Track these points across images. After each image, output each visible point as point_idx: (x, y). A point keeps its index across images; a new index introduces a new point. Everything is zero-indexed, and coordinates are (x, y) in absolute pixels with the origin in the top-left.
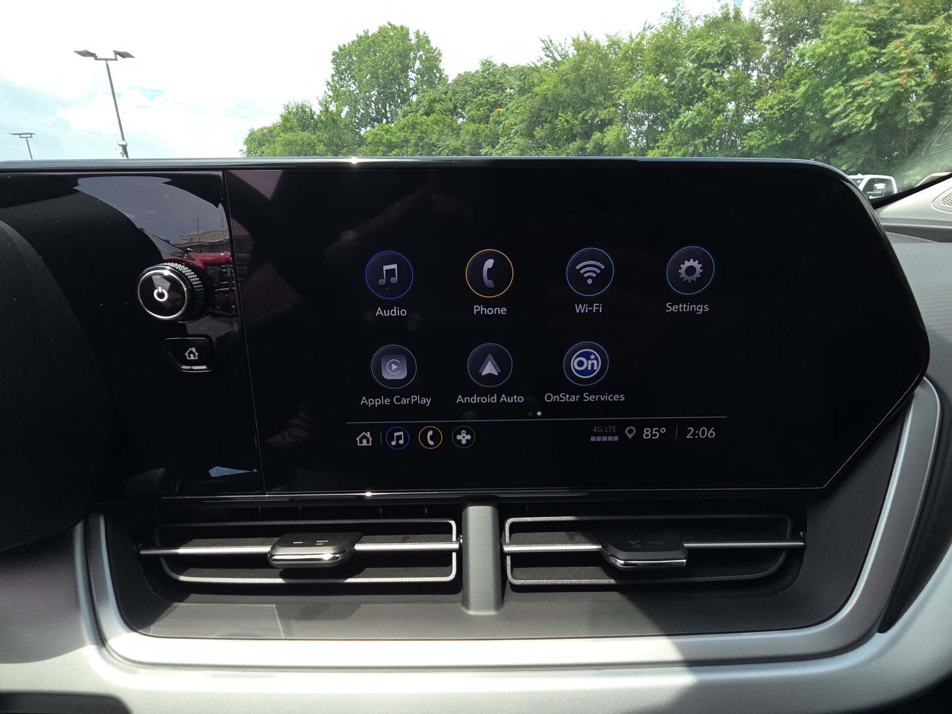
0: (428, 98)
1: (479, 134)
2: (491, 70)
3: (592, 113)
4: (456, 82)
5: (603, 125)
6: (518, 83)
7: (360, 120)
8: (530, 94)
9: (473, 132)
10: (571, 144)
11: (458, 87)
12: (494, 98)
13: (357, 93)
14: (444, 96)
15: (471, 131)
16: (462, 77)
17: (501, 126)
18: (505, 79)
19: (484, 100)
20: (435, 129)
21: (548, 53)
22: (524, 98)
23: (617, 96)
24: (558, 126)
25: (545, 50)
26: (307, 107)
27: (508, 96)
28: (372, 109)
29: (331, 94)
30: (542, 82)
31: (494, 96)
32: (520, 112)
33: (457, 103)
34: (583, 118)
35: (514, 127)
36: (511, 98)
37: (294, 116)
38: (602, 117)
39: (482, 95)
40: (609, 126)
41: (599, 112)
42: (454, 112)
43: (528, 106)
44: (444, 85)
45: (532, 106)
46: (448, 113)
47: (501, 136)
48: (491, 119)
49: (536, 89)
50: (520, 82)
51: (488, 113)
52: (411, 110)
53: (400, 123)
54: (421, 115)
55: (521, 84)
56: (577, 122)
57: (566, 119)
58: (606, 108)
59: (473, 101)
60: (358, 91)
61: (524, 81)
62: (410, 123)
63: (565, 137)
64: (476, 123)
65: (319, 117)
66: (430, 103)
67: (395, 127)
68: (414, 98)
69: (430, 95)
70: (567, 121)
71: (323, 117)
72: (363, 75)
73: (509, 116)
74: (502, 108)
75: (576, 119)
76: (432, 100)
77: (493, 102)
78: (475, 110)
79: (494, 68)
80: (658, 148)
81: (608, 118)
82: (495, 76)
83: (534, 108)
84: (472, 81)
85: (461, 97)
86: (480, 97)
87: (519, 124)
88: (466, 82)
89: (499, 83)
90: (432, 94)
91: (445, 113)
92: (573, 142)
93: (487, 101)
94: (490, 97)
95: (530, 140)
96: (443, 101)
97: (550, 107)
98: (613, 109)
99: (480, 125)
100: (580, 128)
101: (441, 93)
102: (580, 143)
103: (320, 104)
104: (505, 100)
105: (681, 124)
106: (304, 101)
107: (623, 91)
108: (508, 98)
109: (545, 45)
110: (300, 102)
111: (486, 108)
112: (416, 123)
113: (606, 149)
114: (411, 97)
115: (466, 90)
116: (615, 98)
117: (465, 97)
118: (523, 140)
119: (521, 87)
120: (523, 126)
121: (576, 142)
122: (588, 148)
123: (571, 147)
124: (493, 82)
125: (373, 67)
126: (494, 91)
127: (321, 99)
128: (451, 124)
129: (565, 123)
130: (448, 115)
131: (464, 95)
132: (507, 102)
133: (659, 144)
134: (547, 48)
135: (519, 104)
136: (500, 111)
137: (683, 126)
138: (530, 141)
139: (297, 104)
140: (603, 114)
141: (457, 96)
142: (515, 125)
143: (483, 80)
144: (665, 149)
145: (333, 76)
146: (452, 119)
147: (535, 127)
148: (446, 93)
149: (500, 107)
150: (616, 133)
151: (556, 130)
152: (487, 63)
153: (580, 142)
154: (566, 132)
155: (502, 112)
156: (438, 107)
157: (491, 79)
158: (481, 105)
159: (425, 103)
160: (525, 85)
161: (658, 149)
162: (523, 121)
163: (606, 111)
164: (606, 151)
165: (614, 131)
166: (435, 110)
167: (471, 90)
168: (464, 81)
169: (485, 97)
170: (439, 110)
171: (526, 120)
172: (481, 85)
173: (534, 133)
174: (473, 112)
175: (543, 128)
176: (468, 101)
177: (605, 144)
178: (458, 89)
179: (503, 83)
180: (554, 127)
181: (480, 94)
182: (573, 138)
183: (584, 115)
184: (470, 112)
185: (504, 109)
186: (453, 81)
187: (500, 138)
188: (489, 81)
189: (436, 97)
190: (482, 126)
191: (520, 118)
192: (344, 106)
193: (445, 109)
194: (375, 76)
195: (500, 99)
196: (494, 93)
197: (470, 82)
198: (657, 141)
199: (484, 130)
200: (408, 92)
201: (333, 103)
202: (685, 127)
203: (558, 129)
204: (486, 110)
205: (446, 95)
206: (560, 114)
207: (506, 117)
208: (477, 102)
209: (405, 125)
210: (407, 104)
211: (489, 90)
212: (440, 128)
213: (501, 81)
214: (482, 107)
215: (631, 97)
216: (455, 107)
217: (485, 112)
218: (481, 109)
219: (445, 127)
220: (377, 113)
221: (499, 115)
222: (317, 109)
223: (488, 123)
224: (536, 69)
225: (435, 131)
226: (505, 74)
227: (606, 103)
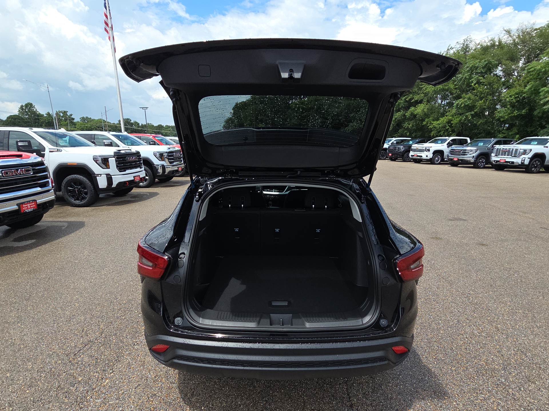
3: (411, 97)
5: (416, 103)
23: (424, 88)
34: (405, 99)
38: (416, 99)
40: (419, 104)
58: (418, 94)
80: (447, 116)
81: (419, 100)
100: (403, 105)
102: (403, 113)
113: (417, 116)
121: (401, 112)
123: (397, 115)
133: (447, 114)
140: (416, 98)
144: (450, 116)
150: (422, 108)
163: (419, 96)
164: (418, 117)
177: (417, 113)
183: (406, 98)
215: (432, 90)
227: (419, 92)
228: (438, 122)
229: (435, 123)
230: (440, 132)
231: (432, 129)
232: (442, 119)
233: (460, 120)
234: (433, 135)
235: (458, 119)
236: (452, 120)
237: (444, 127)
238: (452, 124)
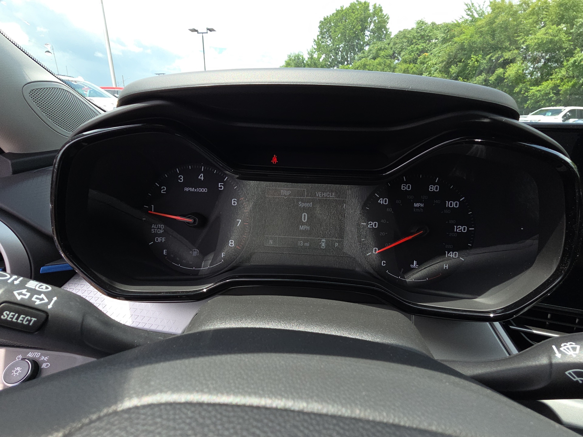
0: (376, 47)
1: (408, 71)
2: (423, 27)
3: (498, 55)
4: (397, 36)
5: (506, 63)
6: (443, 35)
7: (331, 63)
8: (451, 42)
9: (404, 70)
10: (477, 77)
11: (397, 40)
12: (422, 46)
13: (331, 46)
14: (387, 46)
15: (403, 69)
16: (402, 33)
17: (425, 65)
18: (432, 33)
19: (415, 47)
20: (378, 68)
21: (469, 13)
22: (445, 45)
23: (521, 41)
24: (469, 64)
25: (467, 11)
26: (301, 56)
27: (433, 44)
28: (339, 56)
29: (316, 47)
30: (461, 34)
31: (423, 44)
32: (441, 55)
33: (396, 50)
34: (490, 58)
35: (435, 66)
36: (435, 46)
37: (293, 62)
38: (506, 57)
39: (414, 44)
40: (511, 64)
41: (504, 54)
42: (393, 56)
43: (448, 51)
44: (388, 38)
45: (450, 51)
46: (388, 58)
47: (424, 72)
48: (419, 61)
49: (456, 39)
50: (444, 34)
51: (417, 56)
52: (364, 56)
53: (356, 64)
54: (370, 59)
55: (445, 36)
56: (485, 61)
57: (476, 59)
58: (510, 51)
59: (407, 49)
60: (332, 45)
61: (447, 34)
62: (362, 65)
63: (474, 72)
64: (407, 63)
65: (307, 62)
66: (377, 51)
67: (352, 67)
68: (367, 48)
69: (378, 46)
70: (477, 61)
71: (309, 62)
72: (336, 34)
73: (432, 58)
74: (428, 53)
75: (485, 59)
76: (379, 49)
77: (421, 49)
78: (408, 55)
79: (425, 26)
80: (551, 79)
81: (511, 58)
82: (426, 31)
83: (452, 52)
84: (409, 35)
85: (399, 46)
86: (413, 46)
87: (439, 64)
88: (404, 36)
89: (428, 36)
90: (380, 44)
91: (386, 57)
92: (479, 76)
93: (418, 48)
94: (420, 45)
95: (446, 74)
96: (386, 49)
97: (465, 51)
98: (516, 51)
99: (410, 64)
100: (487, 65)
101: (386, 44)
102: (484, 77)
103: (309, 54)
104: (431, 47)
105: (575, 62)
106: (299, 52)
107: (528, 38)
108: (433, 46)
109: (468, 7)
110: (297, 53)
111: (416, 53)
112: (366, 65)
113: (506, 81)
114: (365, 47)
115: (403, 41)
116: (520, 43)
117: (402, 46)
118: (441, 75)
119: (445, 38)
120: (442, 65)
121: (482, 76)
122: (491, 80)
124: (423, 35)
125: (343, 29)
126: (423, 41)
127: (309, 50)
128: (390, 64)
129: (476, 63)
130: (388, 59)
131: (401, 45)
132: (432, 49)
133: (554, 77)
134: (469, 9)
135: (441, 50)
136: (426, 55)
137: (577, 64)
138: (446, 76)
139: (295, 54)
140: (507, 55)
141: (397, 46)
142: (436, 65)
143: (416, 34)
144: (557, 80)
145: (318, 36)
146: (390, 61)
147: (451, 65)
148: (389, 44)
149: (427, 52)
150: (516, 69)
151: (467, 67)
152: (421, 22)
153: (485, 75)
154: (475, 68)
155: (427, 56)
156: (382, 53)
157: (423, 33)
158: (412, 51)
159: (374, 51)
160: (447, 37)
161: (552, 81)
162: (442, 62)
163: (510, 53)
164: (506, 82)
165: (515, 67)
166: (380, 55)
167: (407, 42)
168: (403, 35)
169: (416, 46)
170: (382, 56)
171: (445, 61)
172: (414, 38)
173: (450, 70)
174: (406, 56)
175: (457, 66)
176: (403, 49)
177: (506, 77)
178: (398, 41)
179: (430, 36)
180: (466, 65)
181: (413, 44)
182: (480, 74)
183: (491, 57)
184: (404, 56)
185: (429, 54)
186: (395, 36)
187: (423, 73)
188: (421, 35)
189: (381, 47)
190: (412, 65)
191: (441, 59)
192: (323, 54)
193: (387, 54)
194: (343, 34)
195: (427, 46)
196: (423, 43)
197: (407, 36)
198: (551, 75)
199: (412, 68)
200: (363, 44)
201: (316, 53)
202: (579, 64)
203: (469, 67)
204: (416, 55)
205: (388, 45)
206: (472, 56)
207: (430, 59)
208: (410, 49)
209: (359, 66)
210: (362, 52)
211: (419, 41)
212: (382, 67)
213: (430, 35)
214: (413, 52)
215: (534, 42)
216: (394, 53)
217: (415, 56)
218: (412, 54)
219: (385, 66)
220: (342, 58)
221: (425, 58)
222: (306, 57)
223: (416, 64)
224: (458, 25)
225: (378, 69)
226: (433, 29)
227: (511, 47)
228: (539, 88)
229: (534, 89)
230: (539, 102)
231: (529, 98)
232: (545, 84)
233: (574, 86)
234: (528, 106)
235: (570, 84)
236: (559, 86)
237: (547, 94)
238: (559, 91)
